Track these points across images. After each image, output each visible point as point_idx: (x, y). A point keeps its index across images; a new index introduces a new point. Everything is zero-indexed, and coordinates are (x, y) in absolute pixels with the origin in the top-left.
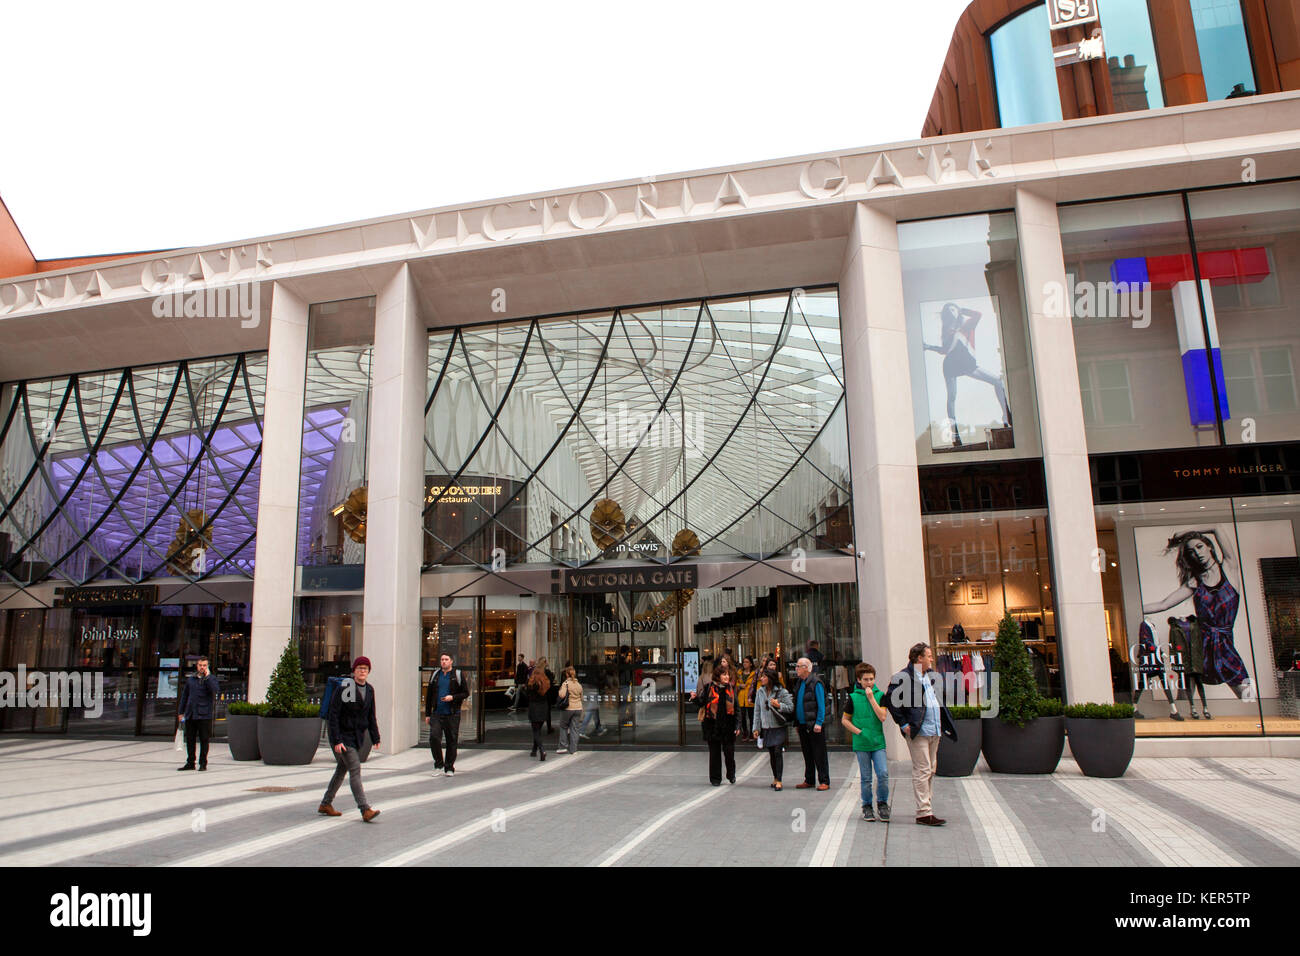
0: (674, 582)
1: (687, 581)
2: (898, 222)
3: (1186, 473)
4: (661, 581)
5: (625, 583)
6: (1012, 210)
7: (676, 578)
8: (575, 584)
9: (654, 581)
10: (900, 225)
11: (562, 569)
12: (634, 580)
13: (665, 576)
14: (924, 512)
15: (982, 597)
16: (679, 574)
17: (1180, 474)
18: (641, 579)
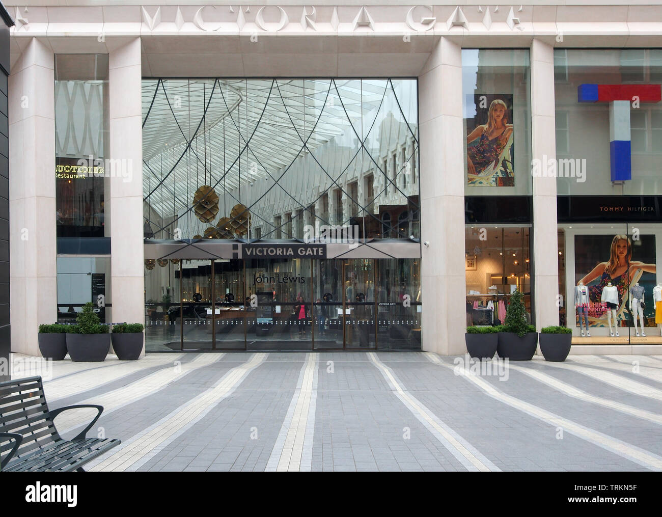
0: (312, 254)
1: (320, 254)
2: (462, 48)
3: (606, 209)
4: (304, 254)
5: (281, 254)
6: (528, 49)
7: (313, 251)
8: (249, 253)
9: (300, 253)
10: (464, 51)
11: (240, 245)
12: (286, 253)
13: (306, 251)
14: (466, 222)
15: (473, 266)
16: (315, 249)
17: (603, 209)
18: (290, 252)
